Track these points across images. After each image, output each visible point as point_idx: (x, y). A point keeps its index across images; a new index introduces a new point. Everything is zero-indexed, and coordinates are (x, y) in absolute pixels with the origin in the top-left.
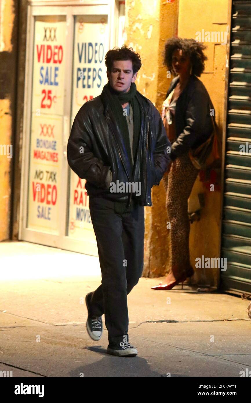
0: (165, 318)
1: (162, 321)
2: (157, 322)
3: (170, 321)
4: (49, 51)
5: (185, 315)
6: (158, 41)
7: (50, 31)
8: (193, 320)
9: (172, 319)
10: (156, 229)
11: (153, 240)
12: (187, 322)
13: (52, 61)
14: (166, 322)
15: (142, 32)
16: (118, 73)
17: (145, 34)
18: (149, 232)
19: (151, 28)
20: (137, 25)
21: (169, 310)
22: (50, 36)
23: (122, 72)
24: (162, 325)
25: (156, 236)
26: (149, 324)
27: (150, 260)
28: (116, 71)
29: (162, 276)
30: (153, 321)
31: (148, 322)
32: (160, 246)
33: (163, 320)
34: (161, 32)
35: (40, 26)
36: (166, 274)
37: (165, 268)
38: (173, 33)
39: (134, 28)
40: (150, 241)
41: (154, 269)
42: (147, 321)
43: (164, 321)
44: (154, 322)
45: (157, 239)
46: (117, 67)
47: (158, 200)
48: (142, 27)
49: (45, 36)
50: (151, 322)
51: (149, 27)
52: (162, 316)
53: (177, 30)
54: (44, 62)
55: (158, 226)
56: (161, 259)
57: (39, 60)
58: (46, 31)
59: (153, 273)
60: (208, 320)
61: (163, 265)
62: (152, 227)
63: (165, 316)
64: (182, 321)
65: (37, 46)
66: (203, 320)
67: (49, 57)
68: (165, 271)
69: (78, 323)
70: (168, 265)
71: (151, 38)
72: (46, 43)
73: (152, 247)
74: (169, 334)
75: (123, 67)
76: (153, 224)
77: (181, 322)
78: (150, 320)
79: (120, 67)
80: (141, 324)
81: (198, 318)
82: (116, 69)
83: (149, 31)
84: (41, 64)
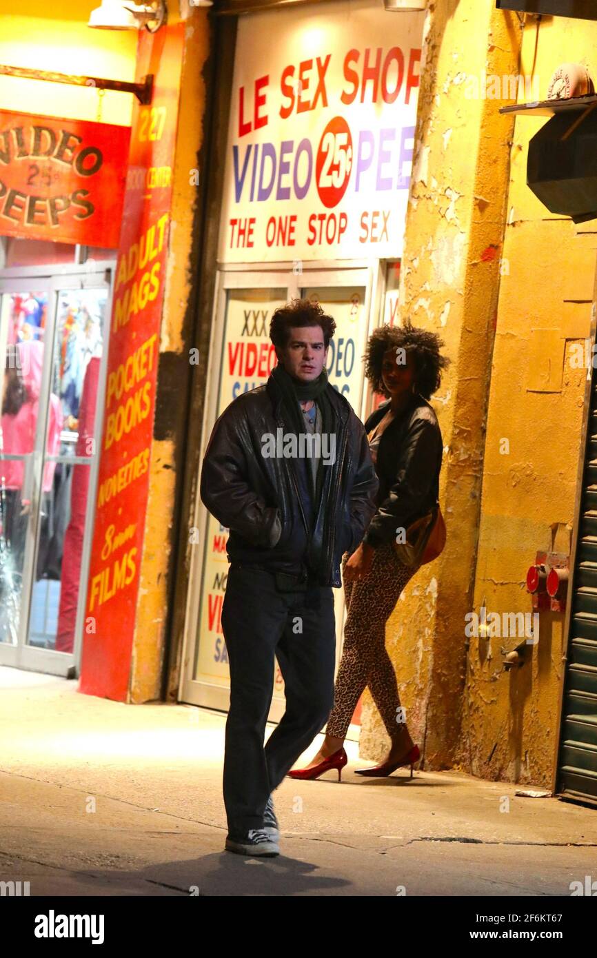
0: (456, 834)
1: (451, 840)
2: (442, 840)
3: (467, 841)
4: (252, 355)
5: (495, 831)
6: (460, 330)
7: (256, 319)
8: (509, 840)
9: (470, 836)
10: (440, 679)
11: (432, 700)
12: (498, 843)
13: (256, 373)
14: (459, 840)
15: (430, 315)
16: (301, 350)
17: (434, 318)
18: (425, 685)
19: (447, 307)
20: (422, 302)
21: (464, 822)
22: (255, 327)
23: (309, 347)
24: (450, 846)
25: (439, 693)
26: (426, 842)
27: (425, 738)
28: (298, 347)
29: (447, 769)
30: (435, 837)
31: (426, 838)
32: (447, 713)
33: (454, 837)
34: (465, 315)
35: (237, 309)
36: (455, 766)
37: (452, 755)
38: (489, 317)
39: (416, 307)
40: (427, 702)
41: (432, 755)
42: (423, 837)
43: (454, 840)
44: (436, 840)
45: (441, 699)
46: (299, 340)
47: (446, 627)
48: (431, 306)
49: (246, 326)
50: (430, 839)
51: (443, 306)
52: (451, 831)
53: (496, 312)
54: (240, 374)
55: (444, 675)
56: (447, 738)
57: (232, 372)
58: (247, 318)
59: (431, 762)
60: (538, 842)
61: (449, 749)
62: (432, 676)
63: (456, 832)
64: (489, 841)
65: (230, 345)
66: (528, 840)
67: (251, 365)
68: (453, 759)
69: (294, 833)
70: (459, 748)
71: (446, 327)
72: (247, 340)
73: (430, 714)
74: (467, 860)
75: (311, 339)
76: (434, 671)
77: (487, 843)
78: (429, 837)
79: (305, 340)
80: (412, 841)
81: (519, 838)
82: (298, 343)
83: (443, 312)
84: (236, 378)
